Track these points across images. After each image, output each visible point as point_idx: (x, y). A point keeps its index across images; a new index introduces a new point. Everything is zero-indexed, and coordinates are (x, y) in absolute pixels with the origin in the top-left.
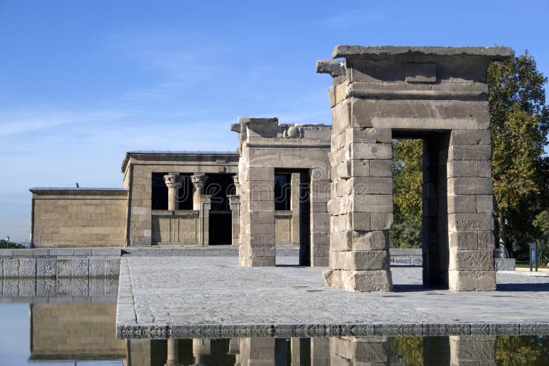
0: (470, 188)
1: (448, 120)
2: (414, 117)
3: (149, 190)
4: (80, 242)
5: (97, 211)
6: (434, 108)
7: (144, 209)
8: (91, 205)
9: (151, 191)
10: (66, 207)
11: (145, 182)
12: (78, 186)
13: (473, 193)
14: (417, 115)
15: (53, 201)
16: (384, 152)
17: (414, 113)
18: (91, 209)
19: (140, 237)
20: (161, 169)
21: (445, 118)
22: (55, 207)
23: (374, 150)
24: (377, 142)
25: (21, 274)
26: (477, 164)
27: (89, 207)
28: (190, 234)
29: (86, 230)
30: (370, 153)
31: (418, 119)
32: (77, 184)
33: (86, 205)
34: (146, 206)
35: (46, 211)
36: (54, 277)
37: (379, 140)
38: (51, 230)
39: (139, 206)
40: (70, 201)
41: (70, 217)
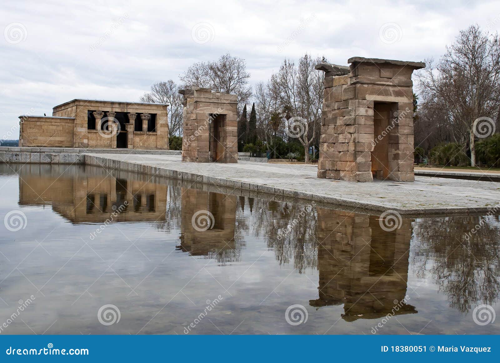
0: (405, 132)
1: (397, 98)
2: (384, 95)
3: (86, 119)
4: (49, 145)
5: (58, 129)
6: (391, 91)
7: (84, 129)
8: (54, 125)
9: (87, 120)
10: (41, 126)
11: (84, 115)
12: (45, 115)
13: (406, 134)
14: (384, 94)
15: (34, 122)
16: (371, 112)
17: (383, 93)
18: (54, 127)
19: (82, 143)
20: (92, 109)
21: (395, 97)
22: (35, 126)
23: (367, 111)
24: (368, 107)
25: (32, 161)
26: (408, 119)
27: (53, 126)
28: (107, 142)
29: (52, 138)
30: (365, 113)
31: (385, 96)
32: (45, 114)
33: (52, 125)
34: (85, 127)
35: (30, 128)
36: (50, 164)
37: (369, 106)
38: (33, 138)
39: (82, 127)
40: (43, 123)
41: (43, 131)
